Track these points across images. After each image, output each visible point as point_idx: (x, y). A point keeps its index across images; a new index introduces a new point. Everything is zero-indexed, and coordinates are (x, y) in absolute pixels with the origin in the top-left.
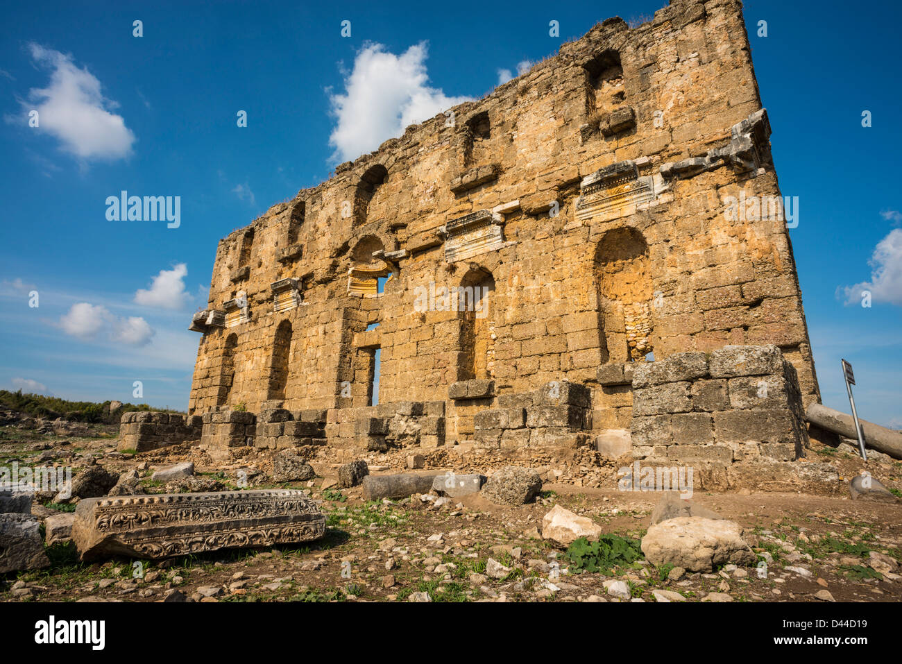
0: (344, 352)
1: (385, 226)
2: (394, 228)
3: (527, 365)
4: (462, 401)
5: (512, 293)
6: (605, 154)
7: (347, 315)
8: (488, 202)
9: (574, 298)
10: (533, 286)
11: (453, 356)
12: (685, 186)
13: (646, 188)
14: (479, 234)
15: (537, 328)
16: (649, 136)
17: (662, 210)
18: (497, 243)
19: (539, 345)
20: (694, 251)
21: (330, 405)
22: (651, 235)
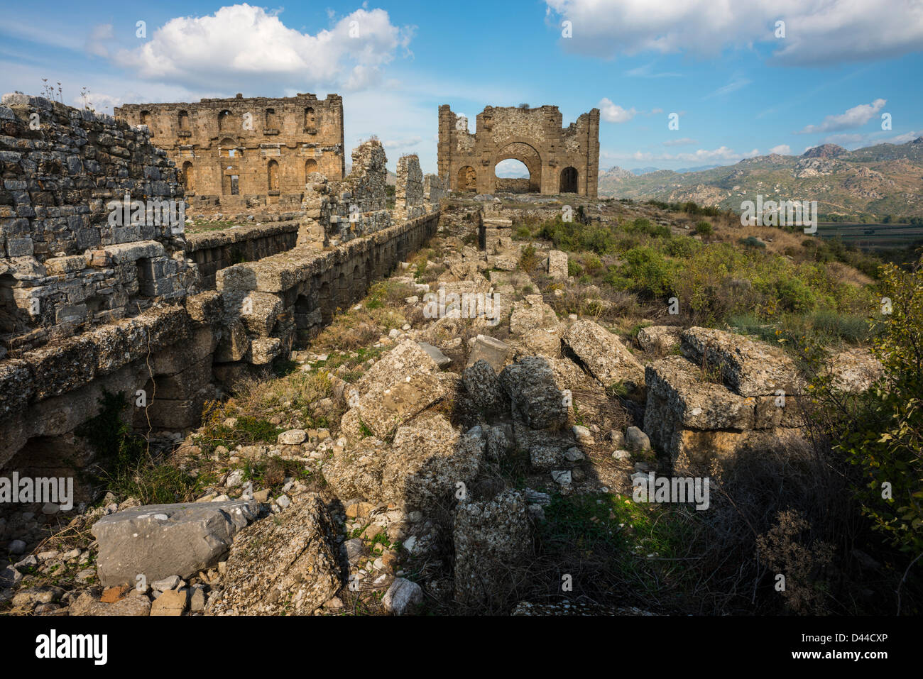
0: (222, 177)
1: (236, 136)
2: (239, 138)
3: (289, 188)
4: (270, 195)
5: (284, 169)
6: (307, 138)
7: (222, 165)
8: (274, 141)
9: (300, 173)
10: (290, 168)
11: (267, 183)
12: (326, 153)
13: (317, 151)
14: (273, 150)
15: (291, 179)
16: (319, 137)
17: (320, 157)
18: (279, 154)
19: (291, 183)
20: (326, 168)
21: (220, 194)
22: (318, 162)
